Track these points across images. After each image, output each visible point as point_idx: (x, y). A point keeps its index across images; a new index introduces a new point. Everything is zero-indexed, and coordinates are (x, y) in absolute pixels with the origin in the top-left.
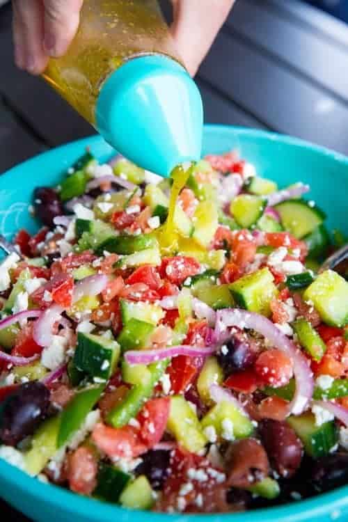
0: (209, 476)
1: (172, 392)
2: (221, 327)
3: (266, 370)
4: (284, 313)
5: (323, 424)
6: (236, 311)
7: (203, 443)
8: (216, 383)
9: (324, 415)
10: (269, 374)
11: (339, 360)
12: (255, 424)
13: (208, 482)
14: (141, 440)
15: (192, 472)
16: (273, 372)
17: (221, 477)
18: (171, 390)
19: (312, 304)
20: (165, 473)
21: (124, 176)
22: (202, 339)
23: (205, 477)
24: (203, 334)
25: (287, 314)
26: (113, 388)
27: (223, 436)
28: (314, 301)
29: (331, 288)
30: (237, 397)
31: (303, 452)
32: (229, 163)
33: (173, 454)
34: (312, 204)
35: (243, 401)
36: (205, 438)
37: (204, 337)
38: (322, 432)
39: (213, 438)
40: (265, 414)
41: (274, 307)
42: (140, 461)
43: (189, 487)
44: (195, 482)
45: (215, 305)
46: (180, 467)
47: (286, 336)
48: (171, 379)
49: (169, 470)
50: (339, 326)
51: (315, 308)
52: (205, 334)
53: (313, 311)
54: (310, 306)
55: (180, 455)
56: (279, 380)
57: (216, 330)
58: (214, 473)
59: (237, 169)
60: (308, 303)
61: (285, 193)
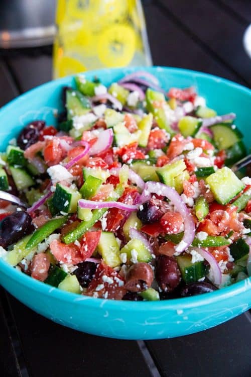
0: (115, 281)
1: (107, 230)
2: (147, 193)
3: (166, 223)
4: (192, 191)
5: (196, 262)
6: (158, 184)
7: (118, 262)
8: (135, 228)
9: (197, 257)
10: (167, 226)
11: (217, 225)
12: (154, 256)
13: (113, 285)
14: (79, 255)
15: (105, 278)
16: (170, 224)
17: (121, 283)
18: (107, 228)
19: (209, 187)
20: (91, 277)
21: (115, 94)
22: (132, 200)
23: (112, 282)
24: (133, 196)
25: (193, 191)
26: (71, 221)
27: (131, 260)
28: (210, 185)
29: (224, 179)
30: (148, 239)
31: (181, 278)
32: (187, 95)
33: (98, 266)
34: (234, 127)
35: (151, 243)
36: (120, 259)
37: (134, 199)
38: (194, 267)
39: (125, 261)
40: (161, 251)
41: (185, 186)
42: (77, 267)
43: (102, 286)
44: (106, 284)
45: (145, 178)
46: (100, 274)
47: (186, 204)
48: (107, 221)
49: (94, 276)
50: (223, 203)
51: (211, 190)
52: (136, 196)
53: (209, 192)
54: (208, 189)
55: (102, 267)
56: (173, 230)
57: (142, 195)
58: (118, 280)
59: (191, 99)
60: (207, 186)
61: (219, 118)
